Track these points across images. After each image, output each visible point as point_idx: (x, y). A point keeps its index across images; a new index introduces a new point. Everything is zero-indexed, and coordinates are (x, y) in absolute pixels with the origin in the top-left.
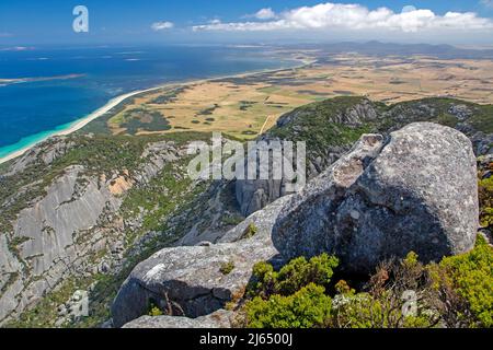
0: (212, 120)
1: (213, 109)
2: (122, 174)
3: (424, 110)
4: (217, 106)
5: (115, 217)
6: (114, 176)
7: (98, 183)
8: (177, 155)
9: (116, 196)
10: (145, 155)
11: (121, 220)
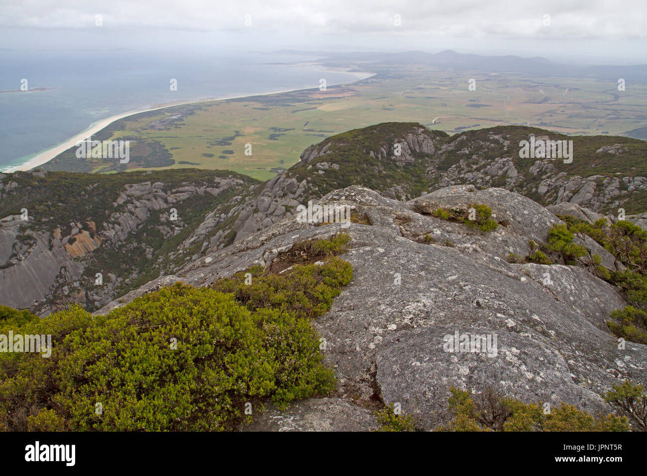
0: (231, 152)
1: (232, 138)
2: (86, 227)
3: (496, 142)
4: (238, 134)
5: (73, 290)
6: (75, 231)
7: (50, 241)
8: (166, 201)
9: (77, 259)
10: (121, 201)
11: (83, 293)
